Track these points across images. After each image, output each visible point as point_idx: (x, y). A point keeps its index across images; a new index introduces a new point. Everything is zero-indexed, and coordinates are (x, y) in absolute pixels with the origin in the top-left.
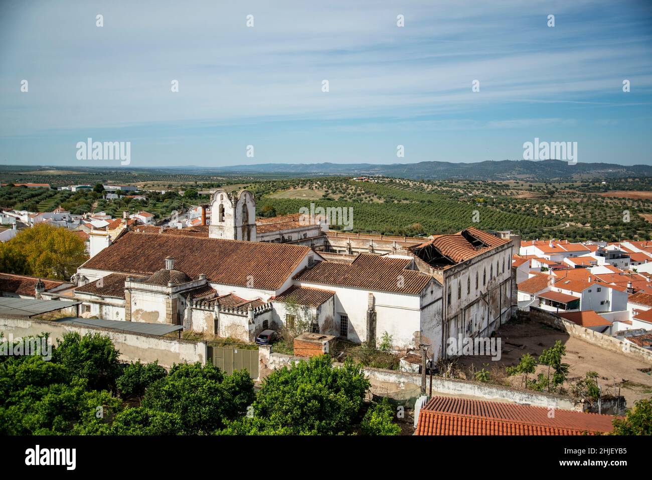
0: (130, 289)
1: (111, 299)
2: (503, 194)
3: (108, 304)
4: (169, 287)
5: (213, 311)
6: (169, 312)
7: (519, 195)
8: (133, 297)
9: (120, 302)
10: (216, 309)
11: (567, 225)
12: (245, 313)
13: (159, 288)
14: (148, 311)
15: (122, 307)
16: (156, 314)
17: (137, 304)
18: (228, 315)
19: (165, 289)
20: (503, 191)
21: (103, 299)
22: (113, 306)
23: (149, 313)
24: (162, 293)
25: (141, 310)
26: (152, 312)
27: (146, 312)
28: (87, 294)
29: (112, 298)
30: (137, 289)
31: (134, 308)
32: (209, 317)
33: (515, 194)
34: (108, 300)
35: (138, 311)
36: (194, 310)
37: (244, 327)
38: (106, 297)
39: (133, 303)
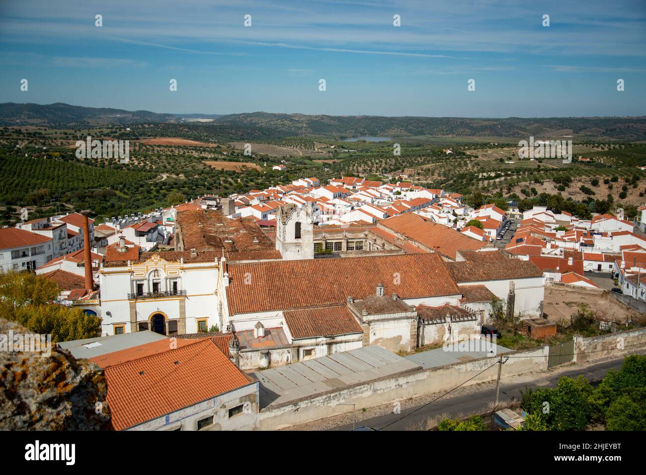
0: (369, 323)
1: (344, 337)
2: (53, 144)
3: (341, 342)
4: (414, 311)
5: (445, 323)
6: (414, 333)
7: (70, 145)
8: (372, 328)
9: (356, 337)
10: (448, 320)
11: (163, 178)
12: (474, 318)
13: (403, 314)
14: (389, 338)
15: (359, 340)
16: (399, 338)
17: (376, 334)
18: (458, 323)
19: (409, 314)
20: (52, 141)
21: (333, 339)
22: (346, 342)
23: (391, 339)
24: (408, 318)
25: (382, 339)
26: (394, 337)
27: (387, 339)
28: (311, 338)
29: (345, 335)
30: (378, 321)
31: (372, 339)
32: (441, 328)
33: (67, 144)
34: (339, 339)
35: (377, 341)
36: (426, 326)
37: (473, 328)
38: (337, 336)
39: (371, 335)
